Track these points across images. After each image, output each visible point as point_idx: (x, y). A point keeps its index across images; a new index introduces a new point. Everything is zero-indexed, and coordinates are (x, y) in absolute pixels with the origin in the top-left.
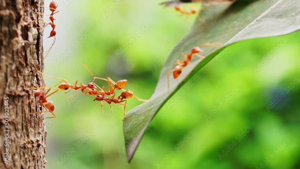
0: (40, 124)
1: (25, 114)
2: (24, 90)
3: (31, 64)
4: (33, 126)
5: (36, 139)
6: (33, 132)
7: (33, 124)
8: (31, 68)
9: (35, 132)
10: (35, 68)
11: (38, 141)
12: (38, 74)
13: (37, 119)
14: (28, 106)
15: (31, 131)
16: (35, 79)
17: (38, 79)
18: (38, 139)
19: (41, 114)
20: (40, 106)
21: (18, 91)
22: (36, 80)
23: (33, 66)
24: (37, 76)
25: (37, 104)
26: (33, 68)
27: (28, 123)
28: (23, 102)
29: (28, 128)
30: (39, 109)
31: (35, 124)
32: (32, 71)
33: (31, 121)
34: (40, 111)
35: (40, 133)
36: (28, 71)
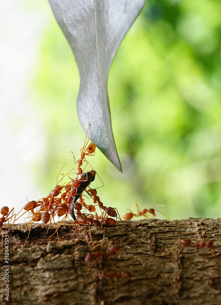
0: (182, 223)
1: (172, 236)
3: (125, 231)
4: (184, 229)
5: (196, 227)
6: (190, 229)
7: (182, 230)
8: (129, 231)
9: (190, 228)
10: (129, 228)
11: (198, 225)
12: (134, 225)
13: (177, 226)
14: (165, 234)
15: (189, 231)
17: (140, 225)
18: (196, 224)
19: (172, 223)
20: (165, 223)
21: (151, 243)
22: (140, 227)
23: (127, 229)
24: (137, 226)
25: (163, 226)
26: (129, 229)
27: (182, 233)
28: (161, 239)
29: (186, 234)
30: (168, 224)
31: (182, 228)
32: (132, 230)
33: (179, 231)
34: (170, 223)
35: (191, 223)
36: (132, 234)
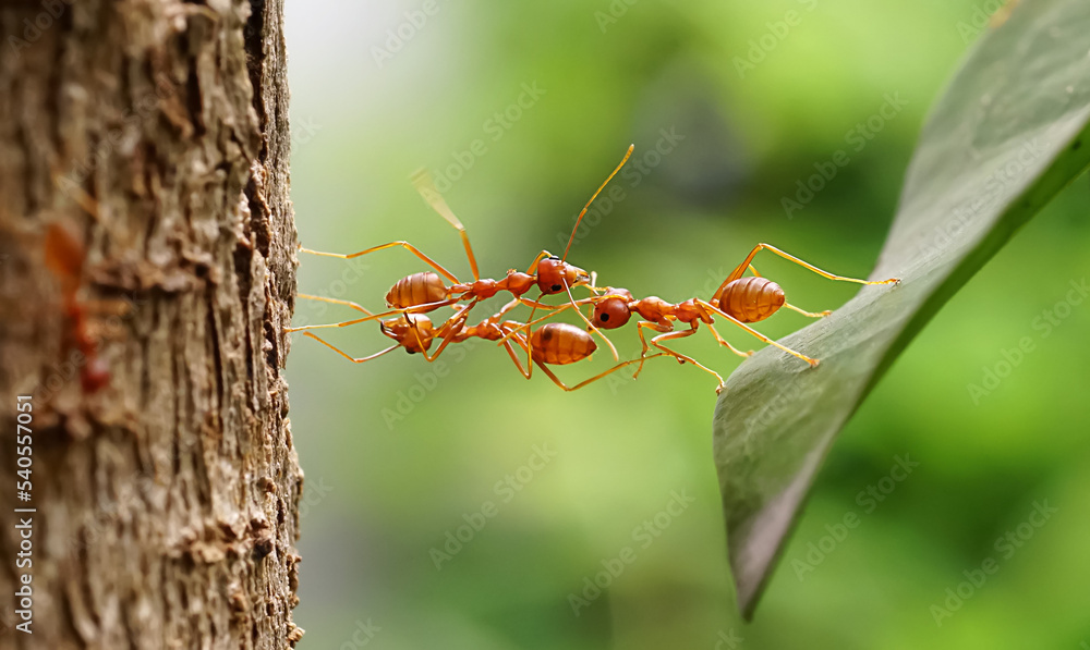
2: (184, 263)
16: (244, 205)
